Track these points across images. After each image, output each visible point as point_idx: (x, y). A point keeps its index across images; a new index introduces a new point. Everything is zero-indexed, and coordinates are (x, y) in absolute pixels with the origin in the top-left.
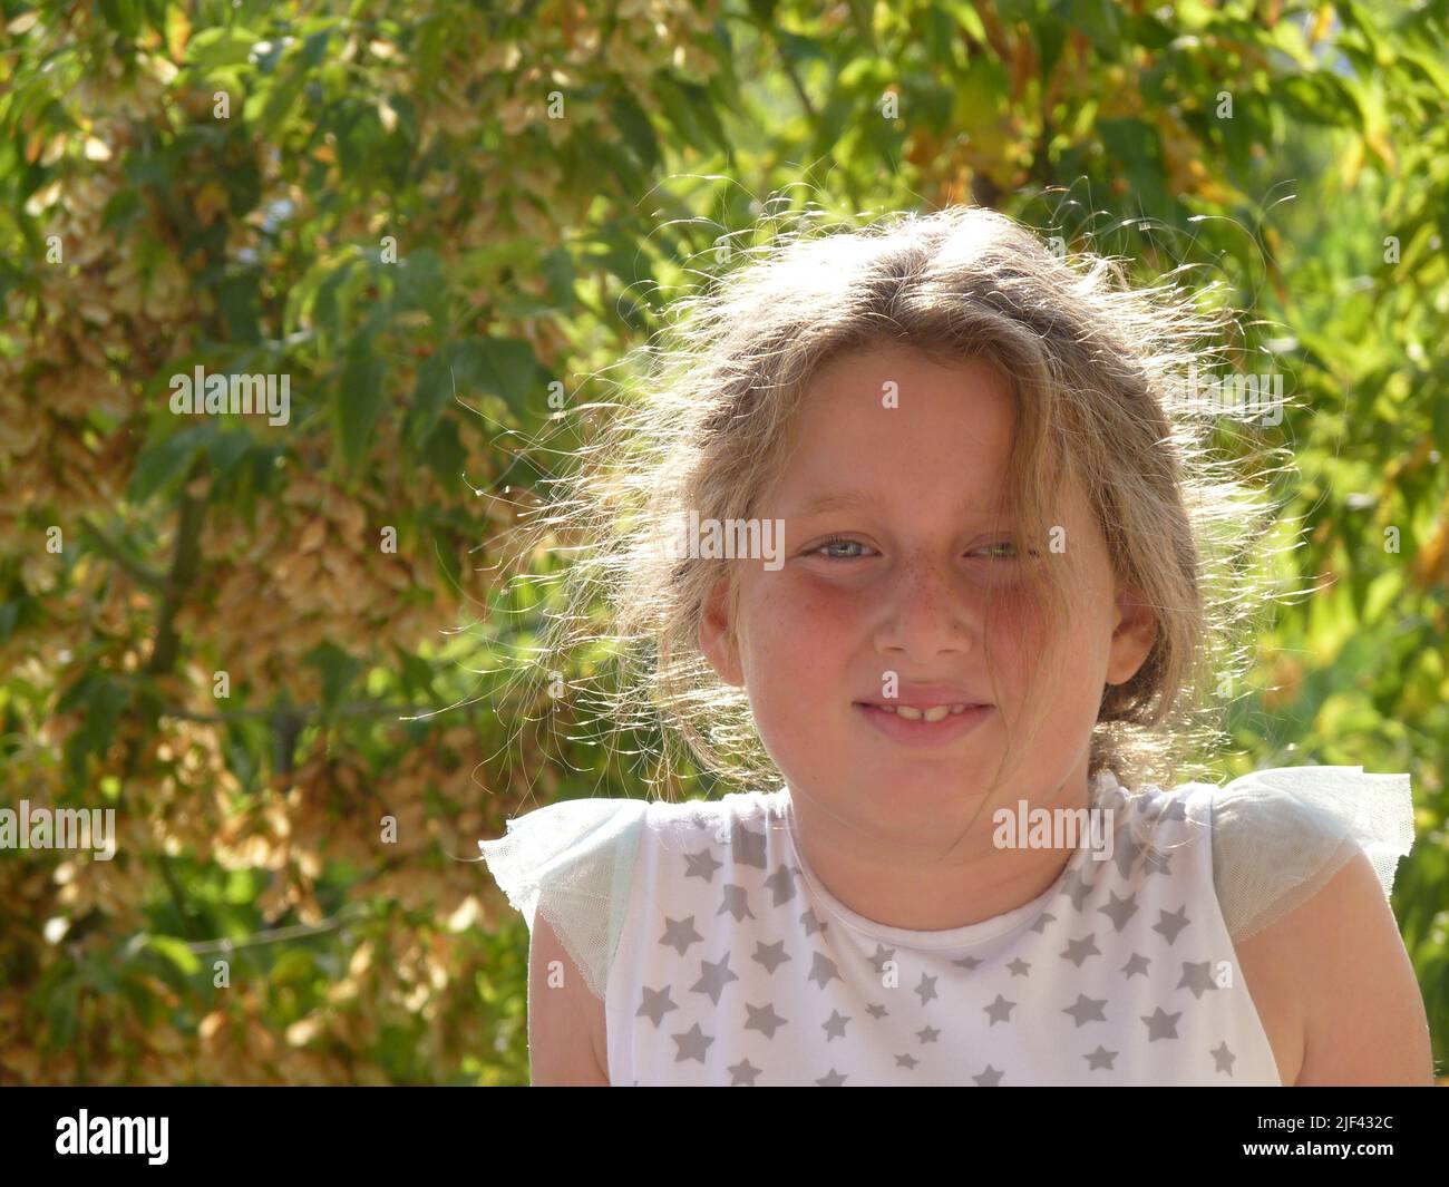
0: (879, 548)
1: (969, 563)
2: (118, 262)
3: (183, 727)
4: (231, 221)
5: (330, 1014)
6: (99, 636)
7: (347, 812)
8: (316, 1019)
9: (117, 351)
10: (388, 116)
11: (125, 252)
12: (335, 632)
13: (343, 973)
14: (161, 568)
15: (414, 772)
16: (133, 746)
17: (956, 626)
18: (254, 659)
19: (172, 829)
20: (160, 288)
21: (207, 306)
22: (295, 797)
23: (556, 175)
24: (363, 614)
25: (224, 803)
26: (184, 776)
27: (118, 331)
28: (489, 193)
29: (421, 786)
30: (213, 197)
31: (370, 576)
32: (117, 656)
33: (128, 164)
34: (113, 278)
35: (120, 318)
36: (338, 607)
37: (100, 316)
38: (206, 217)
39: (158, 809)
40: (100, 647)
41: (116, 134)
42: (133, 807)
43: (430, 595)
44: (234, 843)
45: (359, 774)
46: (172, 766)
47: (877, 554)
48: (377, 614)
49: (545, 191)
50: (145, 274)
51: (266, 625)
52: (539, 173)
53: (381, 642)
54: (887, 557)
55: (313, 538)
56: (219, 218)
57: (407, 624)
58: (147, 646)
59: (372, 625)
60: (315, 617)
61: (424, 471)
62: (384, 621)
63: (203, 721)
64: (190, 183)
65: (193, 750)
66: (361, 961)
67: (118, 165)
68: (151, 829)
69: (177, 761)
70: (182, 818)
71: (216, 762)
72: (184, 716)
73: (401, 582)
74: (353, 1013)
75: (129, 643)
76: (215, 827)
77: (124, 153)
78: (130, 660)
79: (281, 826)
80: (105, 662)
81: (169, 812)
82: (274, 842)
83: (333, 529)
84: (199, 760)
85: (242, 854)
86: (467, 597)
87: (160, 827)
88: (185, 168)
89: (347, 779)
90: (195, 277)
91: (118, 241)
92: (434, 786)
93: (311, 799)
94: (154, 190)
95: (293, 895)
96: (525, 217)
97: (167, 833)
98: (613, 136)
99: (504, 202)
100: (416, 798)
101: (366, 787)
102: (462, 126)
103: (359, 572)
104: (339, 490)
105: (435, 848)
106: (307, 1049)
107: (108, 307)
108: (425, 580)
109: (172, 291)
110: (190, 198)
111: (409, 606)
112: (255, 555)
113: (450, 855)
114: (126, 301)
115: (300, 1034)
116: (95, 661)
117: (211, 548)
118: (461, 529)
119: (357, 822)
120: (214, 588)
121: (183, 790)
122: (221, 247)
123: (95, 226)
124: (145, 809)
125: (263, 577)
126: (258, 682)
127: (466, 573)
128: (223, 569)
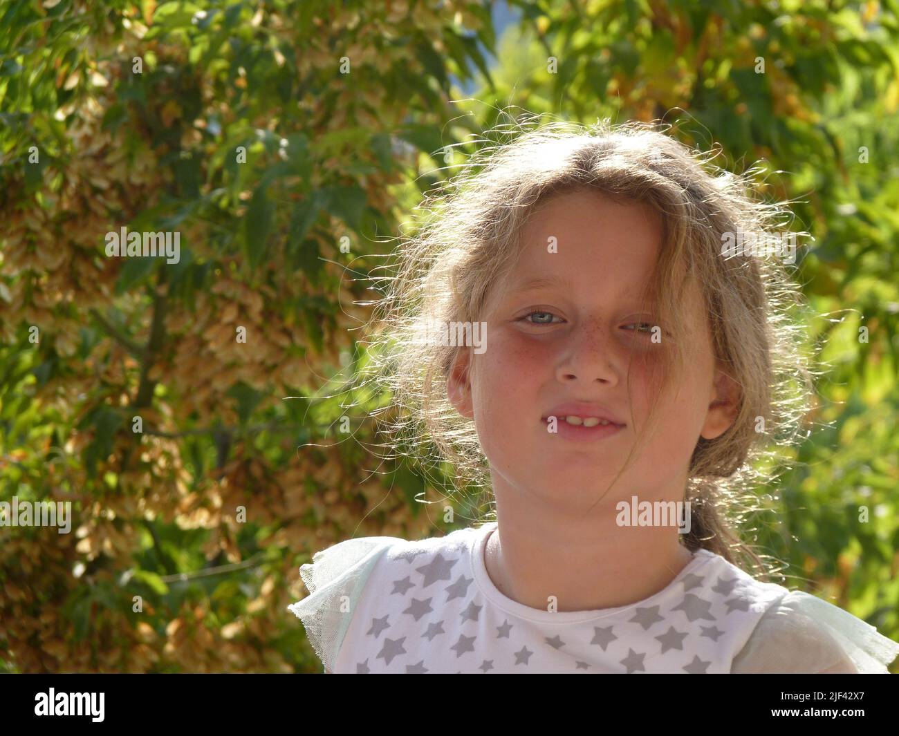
0: (566, 318)
1: (622, 332)
2: (113, 150)
3: (157, 441)
4: (185, 125)
5: (248, 619)
6: (104, 384)
7: (256, 492)
8: (239, 622)
9: (115, 205)
10: (280, 58)
11: (118, 143)
12: (244, 374)
13: (257, 594)
14: (143, 341)
15: (298, 466)
16: (125, 452)
17: (610, 366)
18: (199, 398)
19: (150, 505)
20: (139, 166)
21: (169, 177)
22: (224, 482)
23: (382, 93)
24: (262, 363)
25: (182, 488)
26: (156, 471)
27: (114, 194)
28: (341, 105)
29: (302, 475)
30: (172, 110)
31: (266, 339)
32: (116, 397)
33: (119, 90)
34: (110, 159)
35: (115, 185)
36: (246, 359)
37: (103, 184)
38: (167, 123)
39: (141, 492)
40: (106, 391)
41: (112, 71)
42: (125, 490)
43: (303, 350)
44: (188, 512)
45: (264, 467)
46: (149, 466)
47: (565, 321)
48: (269, 362)
49: (376, 103)
50: (130, 157)
51: (204, 374)
52: (372, 92)
53: (272, 380)
54: (570, 323)
55: (230, 315)
56: (176, 123)
57: (289, 369)
58: (134, 390)
59: (267, 370)
60: (233, 366)
61: (299, 274)
62: (275, 366)
63: (170, 437)
64: (158, 101)
65: (163, 456)
66: (267, 587)
67: (113, 89)
68: (136, 504)
69: (153, 462)
70: (156, 497)
71: (177, 463)
72: (158, 434)
73: (284, 342)
74: (262, 618)
75: (123, 389)
76: (175, 502)
77: (116, 82)
78: (124, 400)
79: (217, 501)
80: (109, 401)
81: (147, 494)
82: (212, 511)
83: (243, 309)
84: (166, 462)
85: (193, 519)
86: (327, 352)
87: (142, 502)
88: (155, 91)
89: (256, 471)
90: (160, 158)
91: (113, 137)
92: (310, 475)
93: (233, 483)
94: (135, 105)
95: (223, 545)
96: (363, 119)
97: (147, 507)
98: (418, 69)
99: (350, 110)
100: (299, 482)
101: (269, 476)
102: (325, 63)
103: (259, 337)
104: (246, 285)
105: (311, 513)
106: (233, 641)
107: (107, 179)
108: (299, 341)
109: (146, 169)
110: (158, 109)
111: (289, 357)
112: (196, 329)
113: (320, 517)
114: (118, 173)
115: (229, 631)
116: (102, 399)
117: (172, 327)
118: (323, 309)
119: (263, 498)
120: (173, 352)
121: (156, 480)
122: (179, 140)
123: (98, 128)
124: (132, 490)
125: (202, 343)
126: (203, 413)
127: (326, 337)
128: (179, 339)
